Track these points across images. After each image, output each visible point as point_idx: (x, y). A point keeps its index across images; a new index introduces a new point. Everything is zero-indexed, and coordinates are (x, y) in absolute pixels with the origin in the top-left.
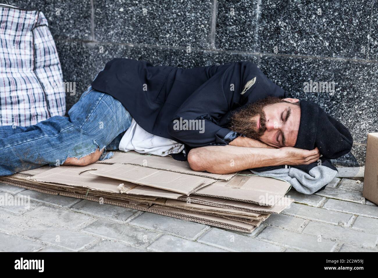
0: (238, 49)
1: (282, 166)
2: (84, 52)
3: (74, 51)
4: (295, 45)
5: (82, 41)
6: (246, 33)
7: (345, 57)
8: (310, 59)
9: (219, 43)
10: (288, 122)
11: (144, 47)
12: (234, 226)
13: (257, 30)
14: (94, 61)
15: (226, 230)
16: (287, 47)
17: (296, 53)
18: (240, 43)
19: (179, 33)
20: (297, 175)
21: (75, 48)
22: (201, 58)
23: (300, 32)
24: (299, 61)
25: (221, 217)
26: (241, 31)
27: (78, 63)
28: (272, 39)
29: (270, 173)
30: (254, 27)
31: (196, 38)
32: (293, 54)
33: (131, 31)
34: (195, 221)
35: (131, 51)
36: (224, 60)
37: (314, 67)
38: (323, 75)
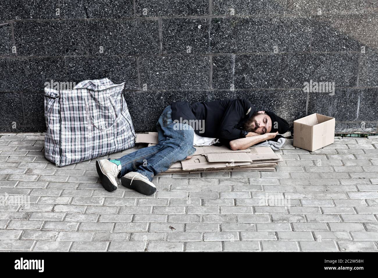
0: (224, 88)
1: (265, 141)
2: (134, 96)
3: (127, 96)
4: (252, 84)
5: (133, 90)
6: (228, 81)
7: (275, 88)
8: (259, 90)
9: (214, 86)
10: (267, 123)
11: (172, 91)
12: (268, 169)
13: (233, 79)
14: (141, 100)
15: (265, 171)
16: (248, 85)
17: (253, 88)
18: (225, 85)
19: (192, 83)
20: (273, 144)
21: (128, 94)
22: (205, 94)
23: (254, 79)
24: (254, 91)
25: (262, 167)
26: (226, 80)
27: (130, 102)
28: (241, 82)
29: (262, 145)
30: (232, 78)
31: (202, 85)
32: (251, 88)
33: (164, 83)
34: (253, 171)
35: (165, 93)
36: (218, 94)
37: (261, 93)
38: (265, 96)
